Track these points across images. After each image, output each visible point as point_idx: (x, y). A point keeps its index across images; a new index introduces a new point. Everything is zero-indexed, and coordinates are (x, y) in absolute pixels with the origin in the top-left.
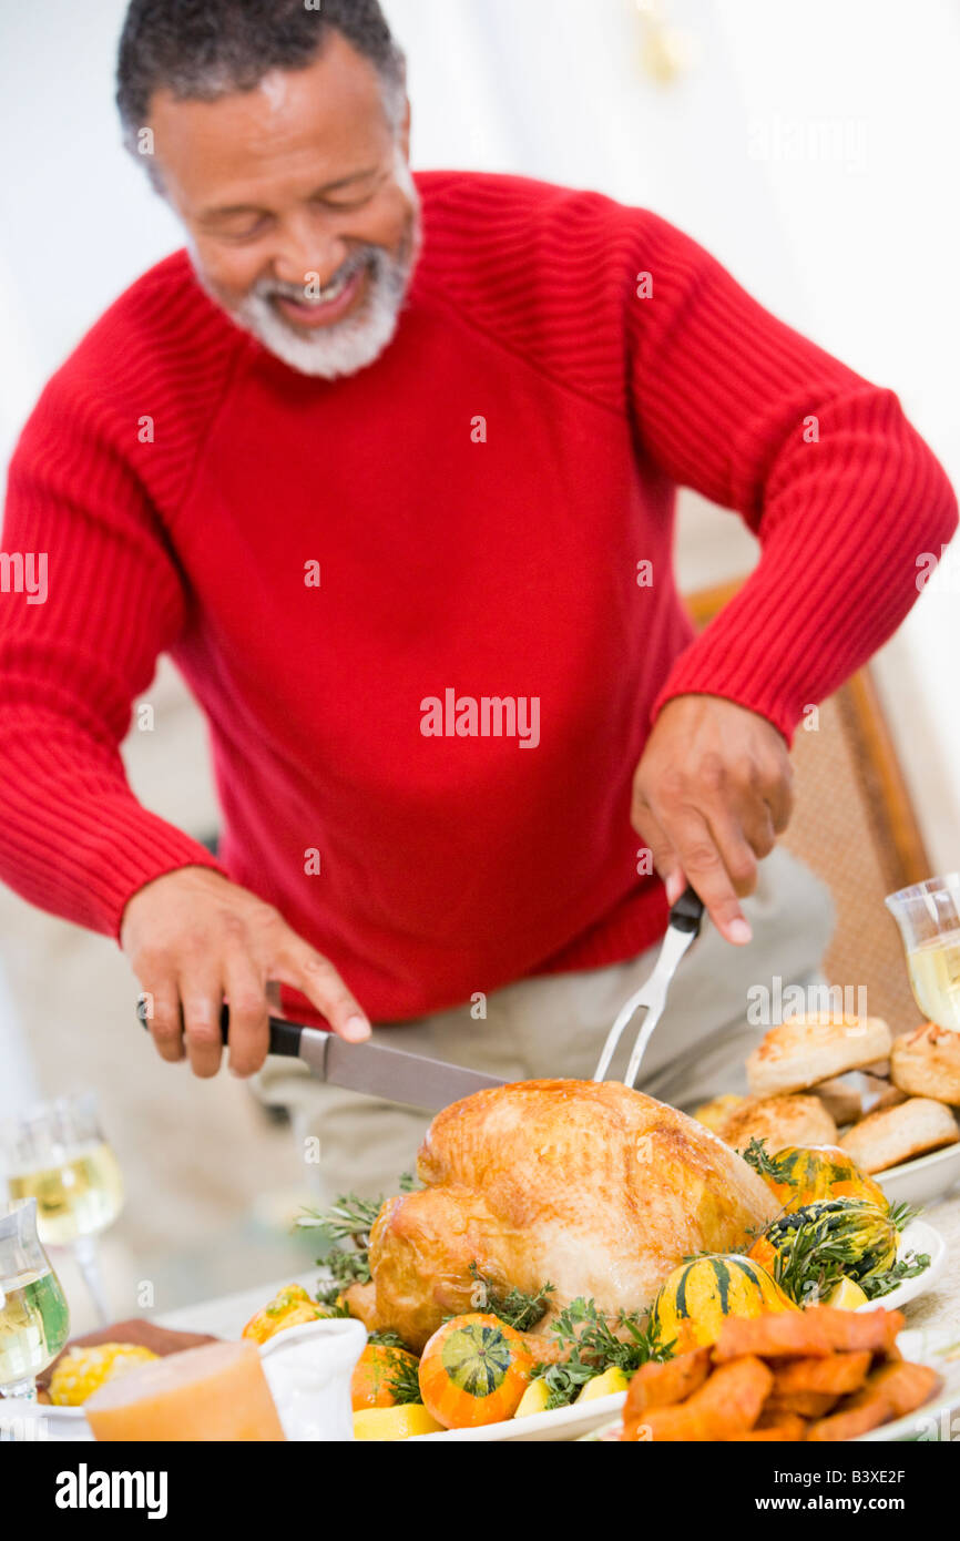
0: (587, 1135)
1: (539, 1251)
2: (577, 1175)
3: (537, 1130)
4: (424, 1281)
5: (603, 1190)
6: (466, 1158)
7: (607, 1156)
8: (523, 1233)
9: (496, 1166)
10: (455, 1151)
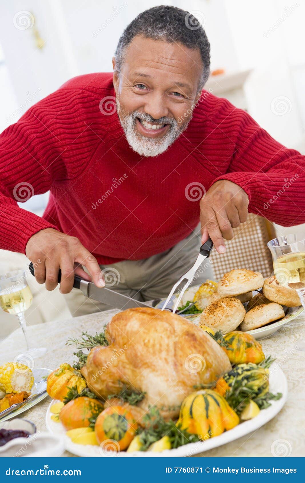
0: (161, 337)
1: (142, 378)
2: (157, 352)
3: (144, 332)
4: (103, 381)
5: (166, 360)
6: (120, 337)
7: (168, 345)
8: (137, 370)
9: (129, 343)
10: (117, 334)
